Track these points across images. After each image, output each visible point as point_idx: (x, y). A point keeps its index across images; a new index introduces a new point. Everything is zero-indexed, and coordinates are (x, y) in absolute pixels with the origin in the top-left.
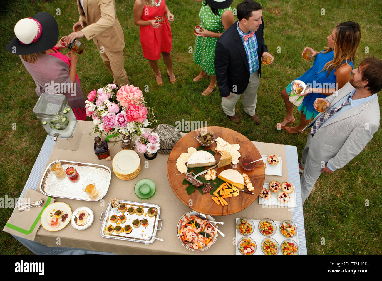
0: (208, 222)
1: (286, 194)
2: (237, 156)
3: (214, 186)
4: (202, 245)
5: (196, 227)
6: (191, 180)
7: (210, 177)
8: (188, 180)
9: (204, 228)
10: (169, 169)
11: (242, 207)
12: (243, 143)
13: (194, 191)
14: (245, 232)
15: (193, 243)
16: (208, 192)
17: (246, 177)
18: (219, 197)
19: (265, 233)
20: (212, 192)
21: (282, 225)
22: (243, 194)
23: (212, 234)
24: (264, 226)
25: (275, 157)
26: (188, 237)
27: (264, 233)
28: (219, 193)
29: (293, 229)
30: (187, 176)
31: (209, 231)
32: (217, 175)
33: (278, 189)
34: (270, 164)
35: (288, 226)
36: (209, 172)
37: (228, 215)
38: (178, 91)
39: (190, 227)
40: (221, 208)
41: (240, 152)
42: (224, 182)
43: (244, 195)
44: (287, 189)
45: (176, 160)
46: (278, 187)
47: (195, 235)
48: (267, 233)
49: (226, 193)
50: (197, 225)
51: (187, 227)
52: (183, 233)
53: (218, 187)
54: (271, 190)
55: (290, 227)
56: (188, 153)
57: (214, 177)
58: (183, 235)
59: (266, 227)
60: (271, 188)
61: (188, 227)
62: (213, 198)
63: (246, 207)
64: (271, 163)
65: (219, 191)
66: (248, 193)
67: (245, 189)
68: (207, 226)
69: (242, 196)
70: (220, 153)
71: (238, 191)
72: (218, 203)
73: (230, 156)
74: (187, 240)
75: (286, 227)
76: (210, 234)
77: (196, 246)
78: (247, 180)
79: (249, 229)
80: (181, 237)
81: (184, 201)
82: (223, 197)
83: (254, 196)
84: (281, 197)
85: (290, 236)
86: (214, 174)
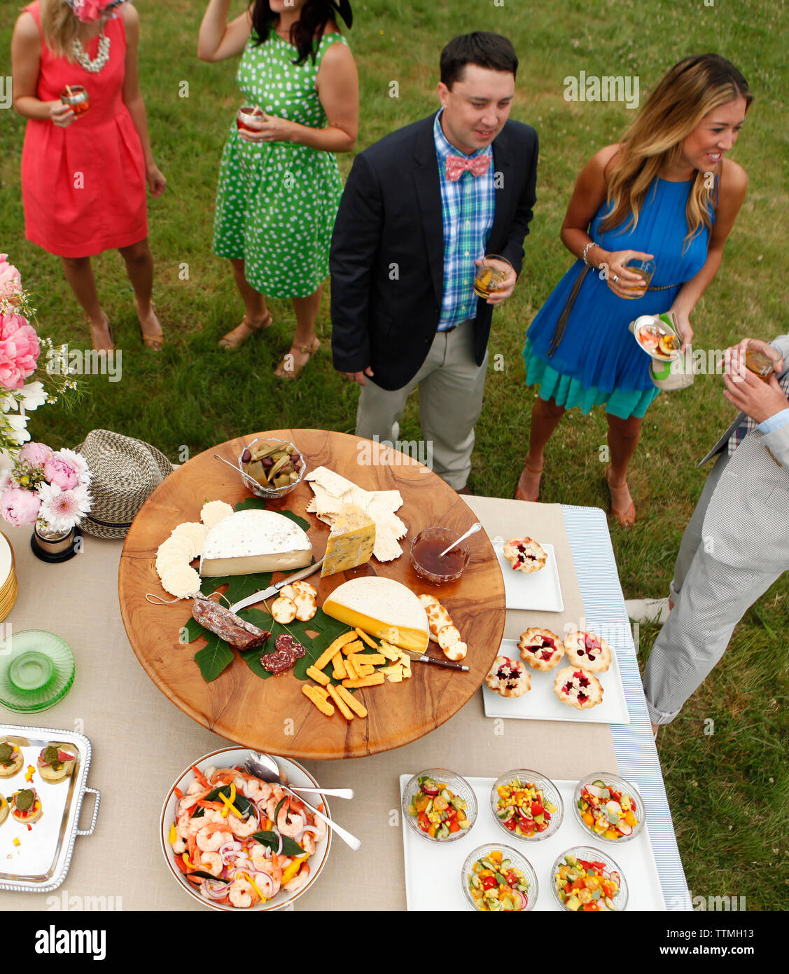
0: (290, 793)
1: (587, 675)
2: (394, 530)
3: (308, 643)
4: (266, 890)
5: (241, 811)
6: (216, 620)
7: (293, 609)
8: (202, 620)
9: (272, 817)
10: (124, 584)
11: (424, 724)
12: (410, 486)
13: (229, 667)
14: (441, 827)
15: (227, 882)
16: (286, 669)
17: (434, 606)
18: (330, 687)
19: (518, 829)
20: (299, 667)
21: (585, 792)
22: (426, 671)
23: (307, 839)
24: (512, 801)
25: (531, 544)
26: (206, 858)
27: (513, 829)
28: (329, 668)
29: (629, 807)
30: (201, 605)
31: (294, 828)
32: (318, 601)
33: (552, 658)
34: (515, 567)
35: (606, 794)
36: (287, 591)
37: (369, 754)
38: (166, 374)
39: (214, 815)
40: (339, 730)
41: (402, 519)
42: (347, 628)
43: (430, 674)
44: (586, 656)
45: (156, 549)
46: (555, 649)
47: (237, 846)
48: (525, 829)
49: (357, 668)
50: (242, 803)
51: (202, 814)
52: (185, 840)
53: (325, 645)
54: (526, 661)
55: (615, 797)
56: (202, 522)
57: (306, 611)
58: (187, 851)
59: (520, 803)
60: (528, 653)
61: (208, 813)
62: (307, 689)
63: (439, 721)
64: (519, 565)
65: (331, 663)
66: (443, 667)
67: (434, 654)
68: (286, 807)
69: (421, 679)
70: (326, 521)
71: (406, 660)
72: (329, 710)
73: (367, 524)
74: (204, 868)
75: (601, 800)
76: (298, 840)
77: (243, 892)
78: (436, 616)
79: (455, 816)
80: (179, 856)
81: (188, 704)
82: (347, 684)
83: (469, 676)
84: (570, 685)
85: (621, 835)
86: (308, 597)
